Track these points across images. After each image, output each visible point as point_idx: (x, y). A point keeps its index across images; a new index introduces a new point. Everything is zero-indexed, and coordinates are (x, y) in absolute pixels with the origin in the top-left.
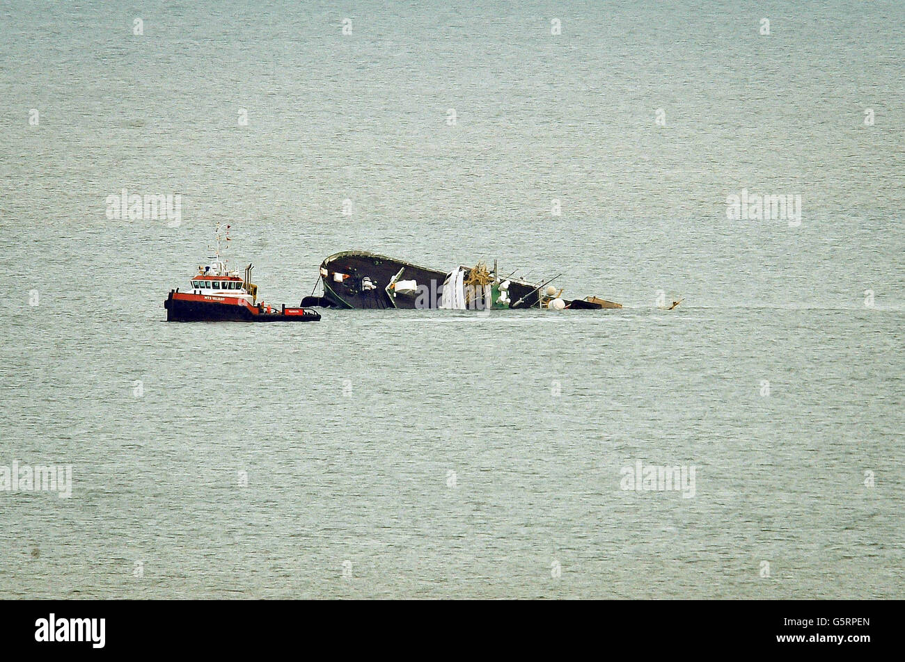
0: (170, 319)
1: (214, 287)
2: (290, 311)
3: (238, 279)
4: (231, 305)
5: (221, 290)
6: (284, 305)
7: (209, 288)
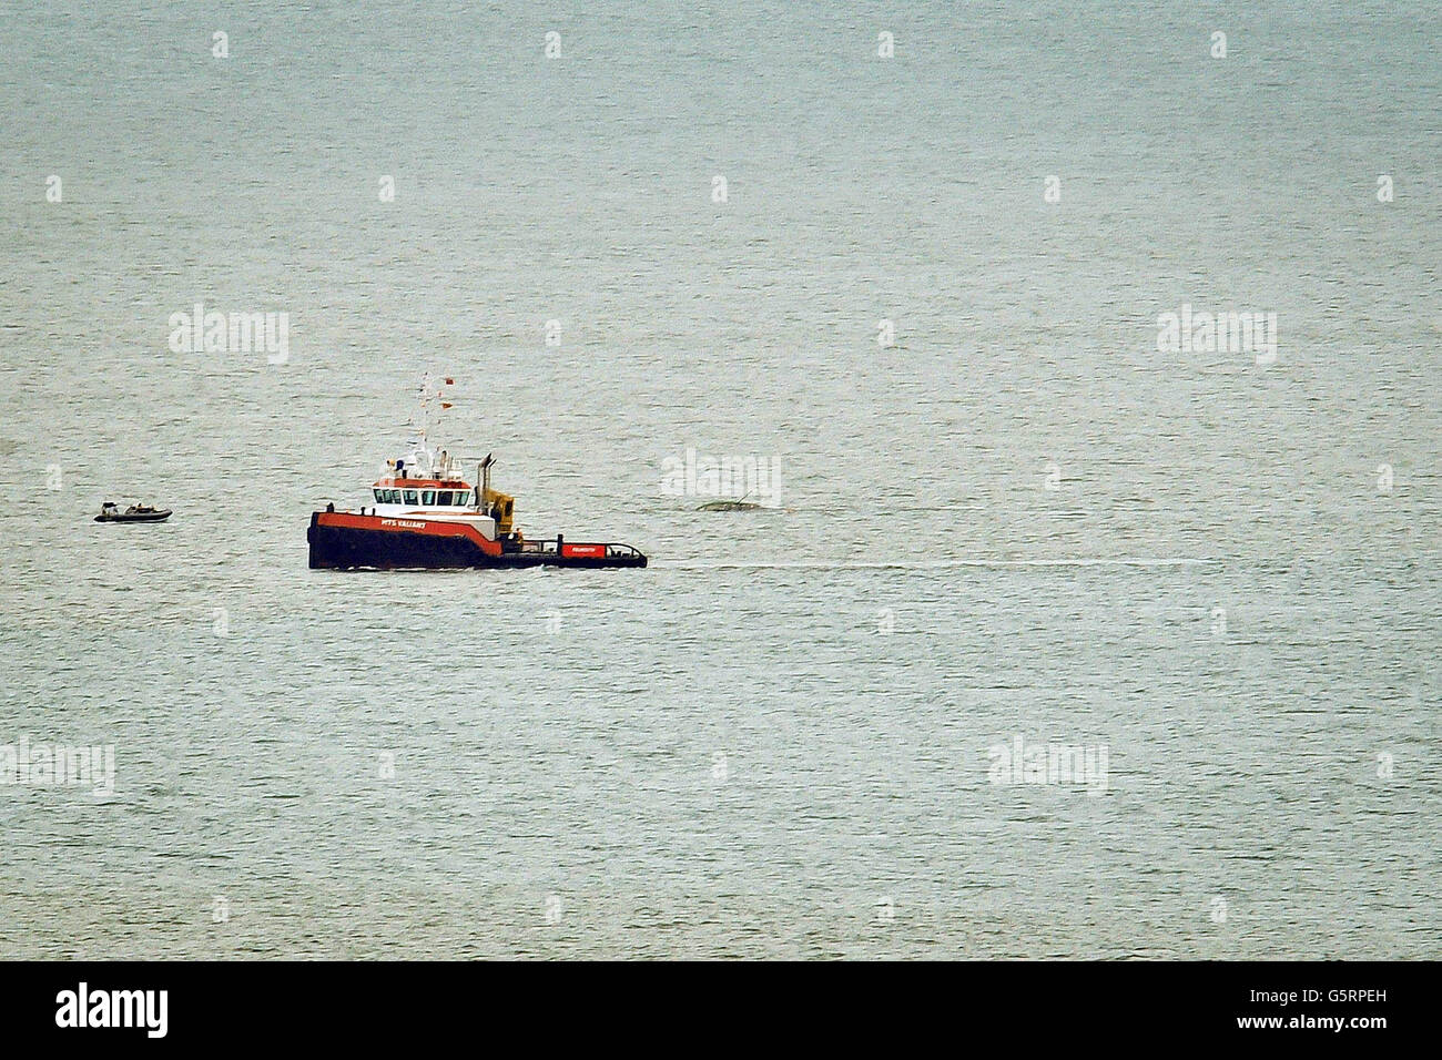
0: (314, 564)
1: (408, 502)
2: (575, 549)
3: (459, 485)
4: (439, 538)
5: (420, 507)
6: (560, 537)
7: (398, 502)
